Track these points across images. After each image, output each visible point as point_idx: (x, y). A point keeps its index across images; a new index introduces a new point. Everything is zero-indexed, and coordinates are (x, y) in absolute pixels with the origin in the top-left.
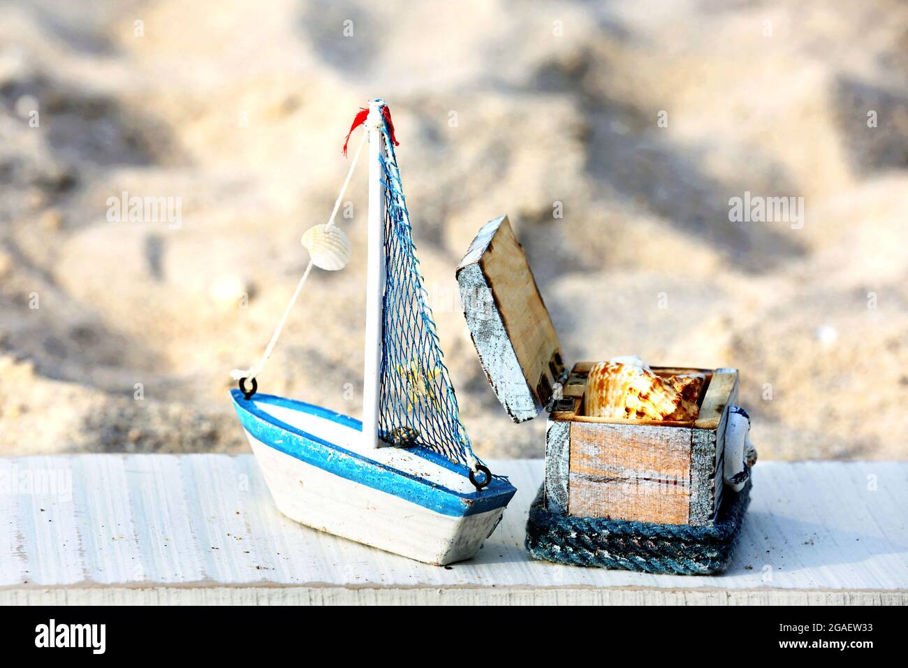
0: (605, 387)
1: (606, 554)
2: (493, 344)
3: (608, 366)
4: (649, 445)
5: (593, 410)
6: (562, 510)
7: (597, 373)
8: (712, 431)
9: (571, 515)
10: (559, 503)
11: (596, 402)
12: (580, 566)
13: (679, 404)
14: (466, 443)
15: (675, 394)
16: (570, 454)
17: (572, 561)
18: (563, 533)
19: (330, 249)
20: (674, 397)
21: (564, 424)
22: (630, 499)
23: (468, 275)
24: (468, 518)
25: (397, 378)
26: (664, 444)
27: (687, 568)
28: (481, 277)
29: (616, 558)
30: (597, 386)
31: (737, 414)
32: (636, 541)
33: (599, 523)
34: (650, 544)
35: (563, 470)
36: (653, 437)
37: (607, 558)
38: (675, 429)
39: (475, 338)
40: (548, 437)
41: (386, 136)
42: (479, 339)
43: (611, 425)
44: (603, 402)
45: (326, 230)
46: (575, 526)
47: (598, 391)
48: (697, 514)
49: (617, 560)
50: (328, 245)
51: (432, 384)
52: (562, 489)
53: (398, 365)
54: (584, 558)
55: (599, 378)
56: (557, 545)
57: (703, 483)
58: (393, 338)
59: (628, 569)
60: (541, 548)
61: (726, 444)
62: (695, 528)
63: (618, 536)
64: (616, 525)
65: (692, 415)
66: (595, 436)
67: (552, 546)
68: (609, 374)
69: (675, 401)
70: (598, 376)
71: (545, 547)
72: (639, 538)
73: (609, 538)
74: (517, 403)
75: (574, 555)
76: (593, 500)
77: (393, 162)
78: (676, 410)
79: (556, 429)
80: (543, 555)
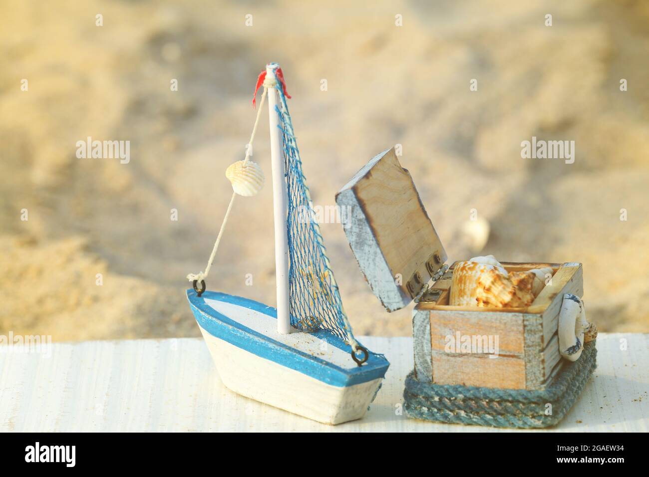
0: (463, 282)
1: (463, 413)
2: (367, 251)
3: (466, 265)
4: (491, 327)
5: (455, 300)
6: (428, 379)
7: (458, 271)
8: (539, 315)
9: (435, 383)
10: (425, 374)
11: (457, 293)
12: (443, 423)
13: (514, 294)
14: (348, 329)
15: (511, 287)
16: (431, 335)
17: (437, 419)
18: (428, 398)
19: (246, 180)
20: (510, 289)
21: (425, 312)
22: (479, 370)
23: (345, 198)
24: (350, 387)
25: (301, 278)
26: (502, 326)
27: (525, 423)
28: (355, 200)
29: (470, 416)
30: (457, 281)
31: (570, 300)
32: (484, 403)
33: (456, 389)
34: (496, 405)
35: (427, 348)
36: (493, 321)
37: (463, 417)
38: (510, 315)
39: (353, 247)
40: (413, 322)
41: (279, 92)
42: (356, 247)
43: (461, 312)
44: (462, 293)
45: (244, 165)
46: (437, 392)
47: (458, 284)
48: (532, 381)
49: (471, 418)
50: (244, 176)
51: (324, 283)
52: (427, 363)
53: (300, 269)
54: (446, 417)
55: (459, 275)
56: (425, 407)
57: (535, 357)
58: (295, 248)
59: (480, 425)
60: (413, 409)
61: (560, 324)
62: (530, 391)
63: (470, 399)
64: (469, 390)
65: (526, 302)
66: (450, 321)
67: (421, 408)
68: (466, 270)
69: (511, 292)
70: (459, 273)
71: (416, 408)
72: (487, 400)
73: (464, 401)
74: (388, 297)
75: (438, 414)
76: (451, 371)
77: (286, 112)
78: (512, 299)
79: (419, 316)
80: (415, 415)
